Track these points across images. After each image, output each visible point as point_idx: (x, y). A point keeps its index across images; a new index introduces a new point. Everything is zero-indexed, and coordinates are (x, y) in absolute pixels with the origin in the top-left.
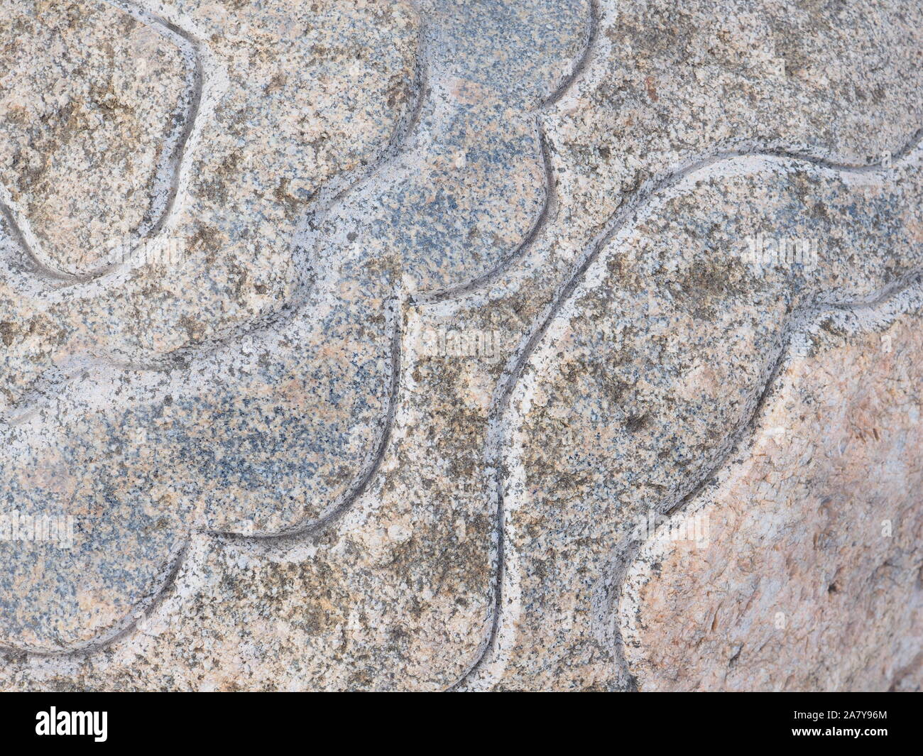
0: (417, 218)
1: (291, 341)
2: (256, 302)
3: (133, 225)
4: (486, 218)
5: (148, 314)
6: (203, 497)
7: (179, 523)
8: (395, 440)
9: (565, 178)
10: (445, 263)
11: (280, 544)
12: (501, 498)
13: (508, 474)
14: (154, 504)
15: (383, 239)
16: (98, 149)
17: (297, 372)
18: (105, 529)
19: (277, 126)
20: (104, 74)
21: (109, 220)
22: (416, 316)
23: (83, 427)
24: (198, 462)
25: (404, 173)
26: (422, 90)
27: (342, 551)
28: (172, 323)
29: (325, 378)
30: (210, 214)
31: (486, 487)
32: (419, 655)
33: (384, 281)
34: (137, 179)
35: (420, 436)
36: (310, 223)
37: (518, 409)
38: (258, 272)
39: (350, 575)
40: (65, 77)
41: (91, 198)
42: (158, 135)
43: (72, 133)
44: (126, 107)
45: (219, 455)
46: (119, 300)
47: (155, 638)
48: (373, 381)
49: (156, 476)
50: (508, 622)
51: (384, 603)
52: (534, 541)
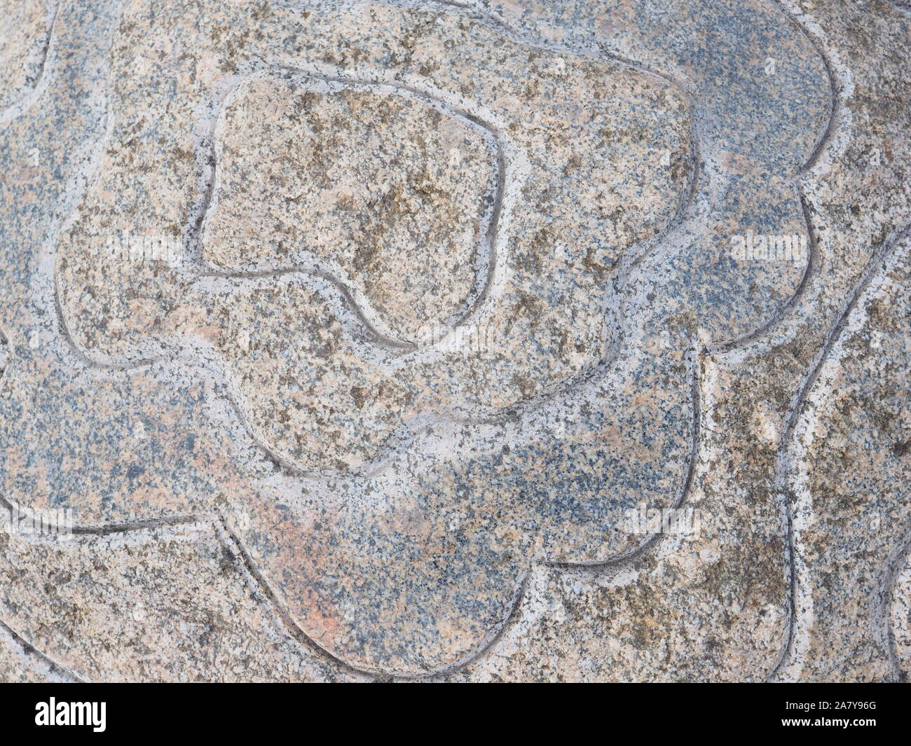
0: (705, 277)
1: (607, 392)
2: (578, 360)
3: (463, 296)
4: (763, 275)
5: (484, 375)
6: (541, 533)
7: (522, 558)
8: (700, 475)
9: (826, 235)
10: (733, 317)
11: (605, 571)
12: (790, 521)
13: (795, 499)
14: (499, 541)
15: (678, 298)
16: (422, 230)
17: (614, 419)
18: (458, 565)
19: (578, 203)
20: (419, 163)
21: (440, 293)
22: (712, 364)
23: (433, 477)
24: (535, 503)
25: (689, 238)
26: (697, 164)
27: (661, 574)
28: (506, 382)
29: (638, 424)
30: (529, 284)
31: (778, 511)
32: (730, 662)
33: (684, 336)
34: (461, 256)
35: (721, 469)
36: (615, 288)
37: (801, 441)
38: (577, 332)
39: (670, 595)
40: (384, 167)
41: (422, 274)
42: (474, 216)
43: (396, 217)
44: (441, 192)
45: (552, 496)
46: (457, 364)
47: (508, 659)
48: (679, 424)
49: (499, 517)
50: (802, 629)
51: (701, 618)
52: (821, 557)
